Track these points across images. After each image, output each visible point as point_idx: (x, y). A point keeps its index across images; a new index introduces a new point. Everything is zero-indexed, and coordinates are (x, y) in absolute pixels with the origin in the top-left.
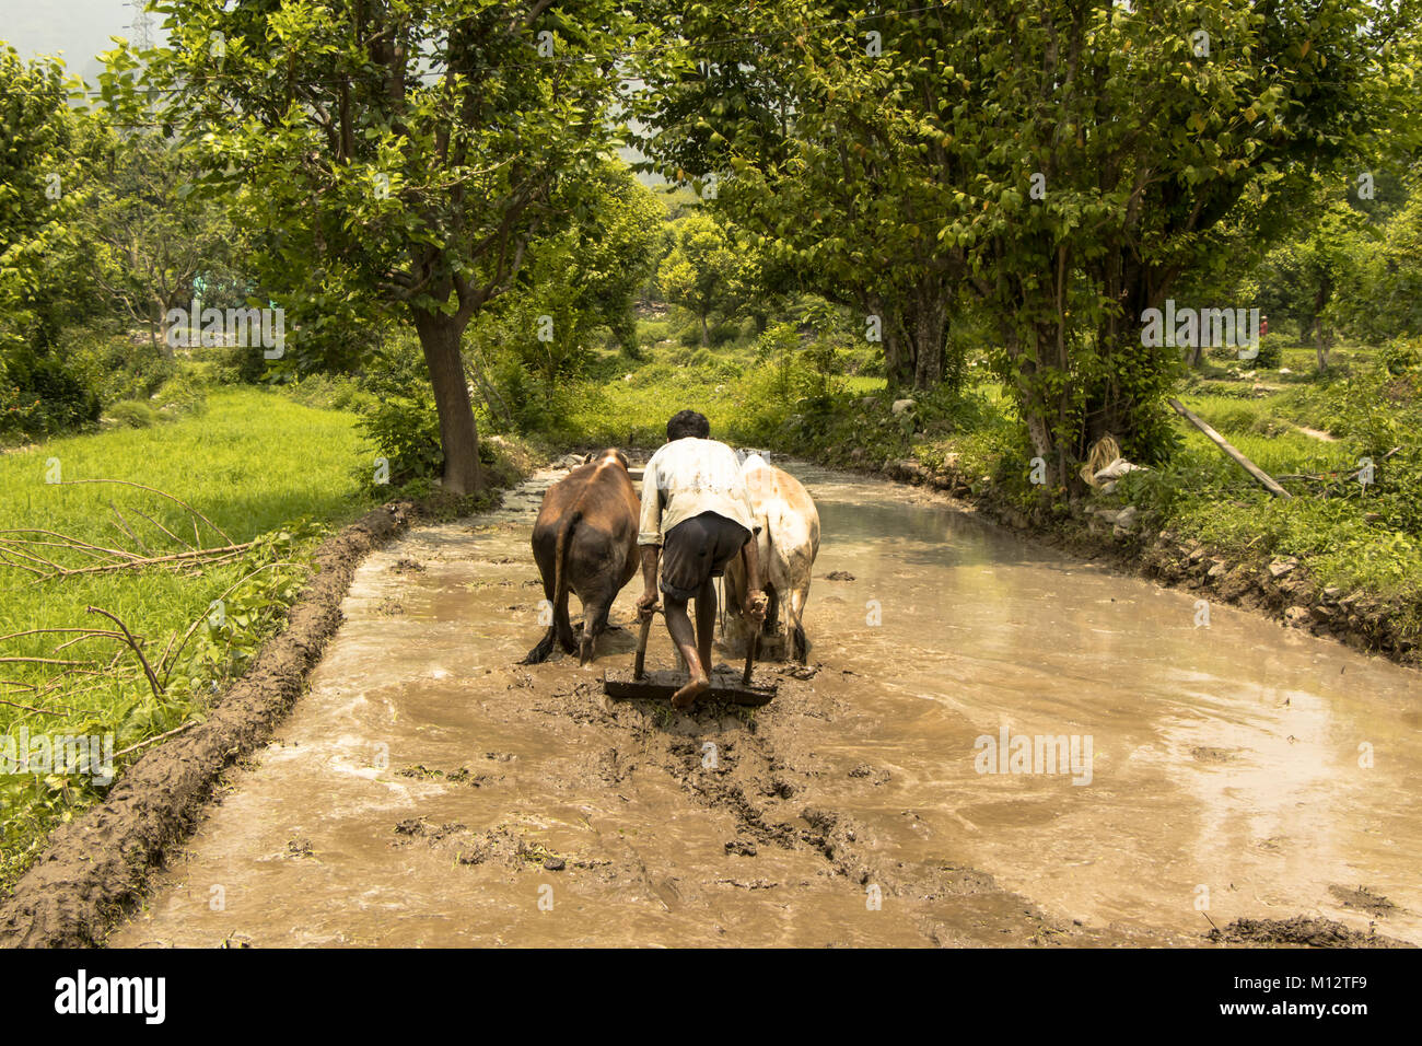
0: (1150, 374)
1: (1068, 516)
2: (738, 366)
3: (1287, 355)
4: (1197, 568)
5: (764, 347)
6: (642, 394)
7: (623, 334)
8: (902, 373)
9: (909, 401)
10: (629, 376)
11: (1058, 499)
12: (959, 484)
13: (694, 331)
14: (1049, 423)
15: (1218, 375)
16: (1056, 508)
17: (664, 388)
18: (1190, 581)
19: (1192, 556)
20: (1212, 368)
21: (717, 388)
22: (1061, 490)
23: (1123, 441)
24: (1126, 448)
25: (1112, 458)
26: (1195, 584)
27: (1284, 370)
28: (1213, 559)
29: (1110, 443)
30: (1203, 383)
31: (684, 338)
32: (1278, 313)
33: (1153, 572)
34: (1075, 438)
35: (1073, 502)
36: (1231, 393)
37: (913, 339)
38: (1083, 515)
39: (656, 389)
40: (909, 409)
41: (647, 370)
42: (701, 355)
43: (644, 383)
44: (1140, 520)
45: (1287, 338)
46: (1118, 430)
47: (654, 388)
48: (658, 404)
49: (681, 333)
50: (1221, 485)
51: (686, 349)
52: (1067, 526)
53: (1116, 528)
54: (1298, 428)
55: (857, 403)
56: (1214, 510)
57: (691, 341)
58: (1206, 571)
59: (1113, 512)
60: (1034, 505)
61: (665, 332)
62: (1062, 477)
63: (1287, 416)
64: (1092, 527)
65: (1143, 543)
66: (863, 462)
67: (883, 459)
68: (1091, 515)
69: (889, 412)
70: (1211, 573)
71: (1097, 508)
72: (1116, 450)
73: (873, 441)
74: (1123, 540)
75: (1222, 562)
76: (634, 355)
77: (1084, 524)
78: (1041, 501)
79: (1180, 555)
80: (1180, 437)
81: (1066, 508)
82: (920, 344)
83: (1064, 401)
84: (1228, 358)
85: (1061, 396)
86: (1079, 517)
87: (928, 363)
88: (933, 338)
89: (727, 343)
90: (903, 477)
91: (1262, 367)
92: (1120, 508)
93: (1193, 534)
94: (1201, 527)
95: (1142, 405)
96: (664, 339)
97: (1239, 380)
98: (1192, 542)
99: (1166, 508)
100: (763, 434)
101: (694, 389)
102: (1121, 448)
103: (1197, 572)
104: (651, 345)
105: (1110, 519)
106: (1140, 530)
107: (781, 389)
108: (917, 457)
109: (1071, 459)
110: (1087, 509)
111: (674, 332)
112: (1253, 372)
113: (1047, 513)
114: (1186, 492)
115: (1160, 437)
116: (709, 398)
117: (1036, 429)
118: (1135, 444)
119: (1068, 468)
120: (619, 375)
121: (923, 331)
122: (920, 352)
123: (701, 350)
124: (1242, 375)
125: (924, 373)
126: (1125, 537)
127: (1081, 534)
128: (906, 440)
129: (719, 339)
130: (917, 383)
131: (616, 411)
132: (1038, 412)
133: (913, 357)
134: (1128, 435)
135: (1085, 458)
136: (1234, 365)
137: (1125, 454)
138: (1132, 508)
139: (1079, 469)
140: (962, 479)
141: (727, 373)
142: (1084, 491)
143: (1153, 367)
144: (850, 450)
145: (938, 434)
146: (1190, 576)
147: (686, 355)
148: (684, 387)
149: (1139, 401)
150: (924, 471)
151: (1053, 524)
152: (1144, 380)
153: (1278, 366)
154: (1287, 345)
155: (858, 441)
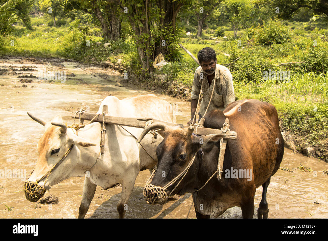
0: (174, 36)
1: (149, 77)
2: (63, 33)
3: (226, 33)
4: (182, 91)
5: (71, 27)
6: (33, 41)
7: (26, 22)
8: (108, 35)
9: (109, 44)
10: (28, 35)
11: (147, 72)
12: (121, 68)
13: (52, 22)
14: (144, 50)
15: (207, 38)
16: (146, 74)
17: (39, 39)
18: (180, 95)
19: (180, 88)
20: (205, 36)
21: (56, 39)
22: (147, 69)
23: (166, 55)
24: (166, 57)
25: (162, 60)
26: (181, 96)
27: (225, 37)
28: (186, 89)
29: (161, 56)
30: (201, 40)
31: (49, 24)
32: (226, 20)
33: (170, 93)
34: (151, 54)
35: (151, 73)
36: (209, 43)
37: (111, 25)
38: (154, 77)
39: (37, 39)
40: (109, 46)
41: (34, 33)
42: (53, 29)
43: (33, 37)
44: (168, 78)
45: (228, 28)
46: (164, 52)
47: (36, 39)
48: (37, 44)
49: (48, 22)
50: (190, 68)
51: (49, 27)
52: (149, 80)
53: (162, 80)
54: (223, 53)
55: (94, 44)
56: (187, 75)
57: (51, 25)
58: (184, 93)
59: (161, 76)
60: (140, 74)
61: (42, 22)
62: (148, 66)
63: (221, 50)
64: (156, 80)
65: (168, 85)
66: (95, 62)
67: (101, 61)
68: (156, 77)
69: (103, 46)
70: (185, 93)
71: (157, 75)
72: (163, 58)
73: (98, 55)
74: (163, 84)
75: (188, 90)
76: (30, 28)
77: (154, 80)
78: (142, 73)
79: (178, 88)
80: (182, 55)
81: (149, 75)
82: (113, 26)
83: (148, 43)
84: (211, 33)
85: (147, 42)
86: (152, 78)
87: (115, 32)
88: (116, 25)
89: (62, 26)
90: (106, 66)
91: (219, 36)
92: (163, 74)
93: (181, 82)
94: (184, 80)
95: (170, 45)
96: (42, 24)
97: (212, 40)
98: (181, 84)
99: (175, 74)
100: (67, 53)
101: (49, 39)
102: (165, 57)
103: (182, 93)
104: (38, 26)
105: (160, 78)
106: (168, 81)
107: (74, 40)
108: (110, 60)
109: (150, 60)
110: (155, 75)
111: (45, 22)
112: (216, 38)
113: (144, 76)
114: (180, 70)
115: (176, 54)
116: (54, 42)
117: (141, 52)
118: (169, 56)
119: (149, 63)
120: (25, 34)
121: (113, 22)
122: (113, 29)
123: (53, 27)
124: (213, 38)
125: (114, 35)
126: (164, 83)
127: (152, 82)
128: (108, 55)
129: (59, 24)
130: (112, 38)
131: (21, 45)
132: (141, 46)
133: (111, 30)
134: (167, 54)
135: (154, 60)
136: (211, 35)
137: (166, 59)
138: (166, 75)
139: (152, 63)
140: (122, 67)
141: (59, 34)
142: (154, 70)
143: (174, 34)
144: (92, 58)
145: (117, 53)
146: (180, 94)
147: (48, 29)
148: (46, 39)
149: (170, 43)
150: (112, 64)
151: (145, 80)
152: (171, 37)
153: (224, 36)
154: (227, 30)
155: (94, 55)
